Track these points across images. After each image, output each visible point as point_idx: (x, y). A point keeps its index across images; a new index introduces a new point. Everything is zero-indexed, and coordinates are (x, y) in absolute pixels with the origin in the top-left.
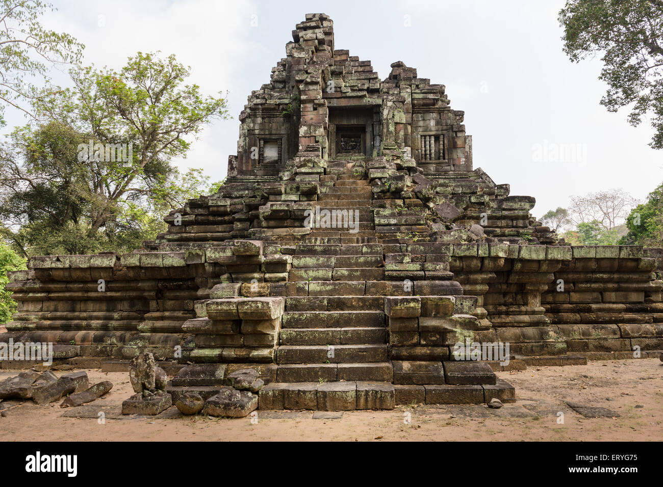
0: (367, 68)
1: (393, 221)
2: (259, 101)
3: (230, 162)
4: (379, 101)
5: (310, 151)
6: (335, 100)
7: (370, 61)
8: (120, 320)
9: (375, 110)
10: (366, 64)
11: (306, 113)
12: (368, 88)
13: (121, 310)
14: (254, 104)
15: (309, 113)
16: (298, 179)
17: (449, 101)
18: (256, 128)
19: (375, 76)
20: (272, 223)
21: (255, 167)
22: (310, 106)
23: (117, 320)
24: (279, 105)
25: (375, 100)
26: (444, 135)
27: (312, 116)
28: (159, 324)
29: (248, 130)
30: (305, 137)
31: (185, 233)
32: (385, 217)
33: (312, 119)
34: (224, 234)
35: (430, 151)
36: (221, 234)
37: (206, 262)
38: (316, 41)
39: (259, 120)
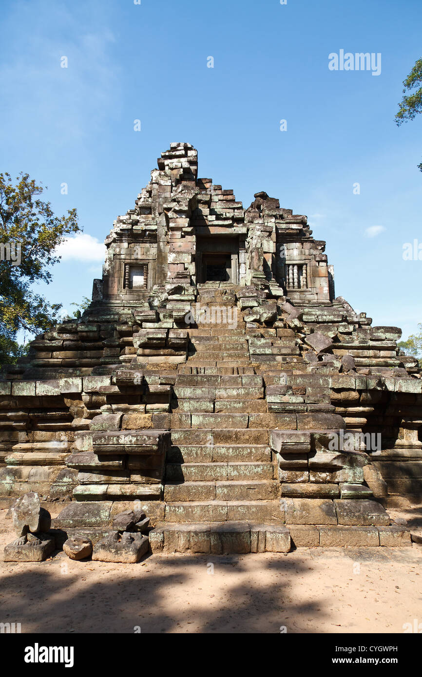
0: (230, 197)
1: (268, 351)
2: (125, 226)
3: (95, 285)
4: (244, 230)
5: (180, 278)
6: (202, 227)
7: (232, 190)
9: (240, 239)
10: (228, 193)
11: (174, 240)
12: (233, 217)
14: (121, 230)
15: (178, 240)
16: (169, 306)
17: (312, 232)
18: (122, 253)
19: (239, 205)
20: (147, 351)
21: (121, 292)
22: (178, 234)
24: (146, 230)
25: (239, 229)
26: (306, 264)
27: (181, 244)
28: (29, 456)
29: (114, 255)
30: (174, 264)
31: (51, 358)
32: (261, 347)
33: (180, 246)
34: (93, 360)
35: (293, 279)
36: (90, 360)
37: (82, 391)
38: (182, 170)
39: (125, 245)
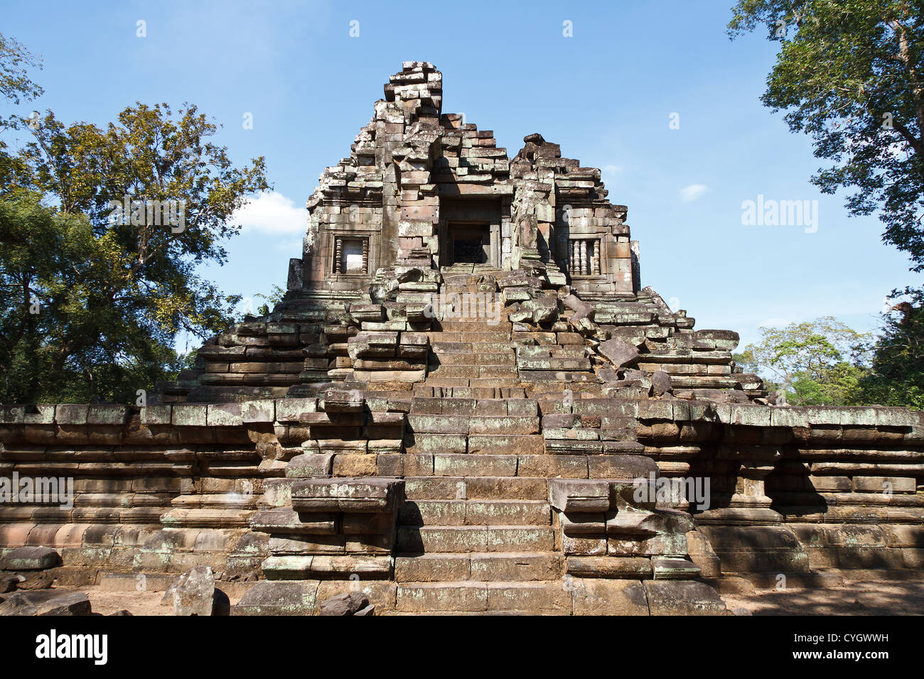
0: (488, 142)
1: (545, 365)
2: (336, 183)
3: (292, 267)
4: (509, 190)
5: (417, 258)
6: (448, 185)
7: (492, 132)
8: (130, 507)
9: (503, 202)
10: (486, 135)
11: (407, 203)
12: (493, 170)
13: (132, 492)
14: (330, 187)
15: (413, 203)
16: (400, 299)
17: (607, 192)
18: (331, 220)
19: (502, 153)
20: (369, 364)
21: (329, 278)
22: (414, 194)
23: (125, 506)
24: (366, 189)
25: (502, 188)
26: (599, 240)
27: (418, 208)
28: (196, 514)
29: (320, 224)
30: (407, 238)
31: (228, 372)
32: (534, 358)
33: (416, 212)
34: (289, 376)
35: (580, 261)
36: (284, 376)
37: (275, 420)
38: (419, 101)
39: (336, 209)
